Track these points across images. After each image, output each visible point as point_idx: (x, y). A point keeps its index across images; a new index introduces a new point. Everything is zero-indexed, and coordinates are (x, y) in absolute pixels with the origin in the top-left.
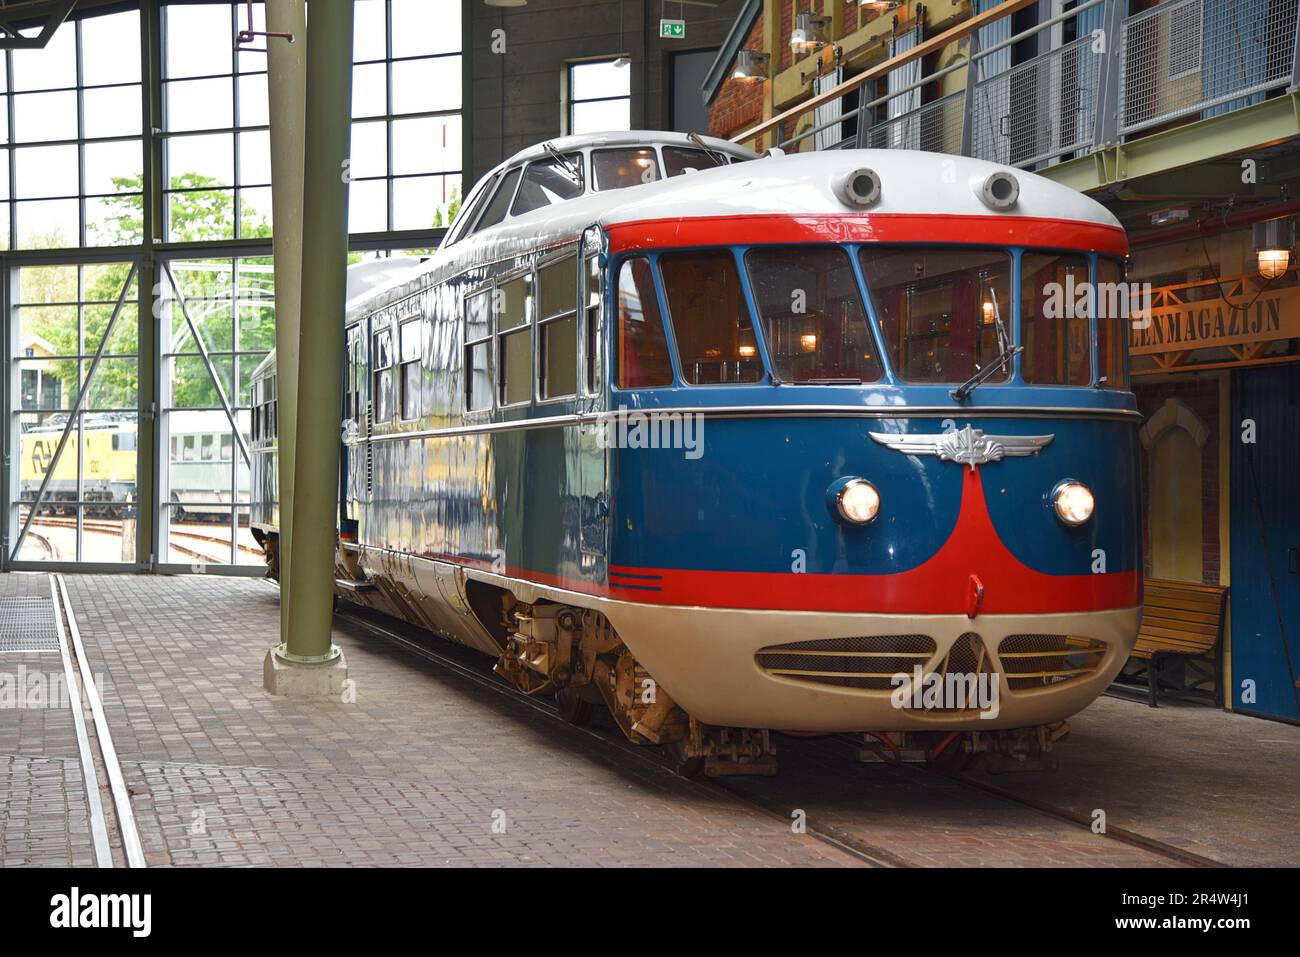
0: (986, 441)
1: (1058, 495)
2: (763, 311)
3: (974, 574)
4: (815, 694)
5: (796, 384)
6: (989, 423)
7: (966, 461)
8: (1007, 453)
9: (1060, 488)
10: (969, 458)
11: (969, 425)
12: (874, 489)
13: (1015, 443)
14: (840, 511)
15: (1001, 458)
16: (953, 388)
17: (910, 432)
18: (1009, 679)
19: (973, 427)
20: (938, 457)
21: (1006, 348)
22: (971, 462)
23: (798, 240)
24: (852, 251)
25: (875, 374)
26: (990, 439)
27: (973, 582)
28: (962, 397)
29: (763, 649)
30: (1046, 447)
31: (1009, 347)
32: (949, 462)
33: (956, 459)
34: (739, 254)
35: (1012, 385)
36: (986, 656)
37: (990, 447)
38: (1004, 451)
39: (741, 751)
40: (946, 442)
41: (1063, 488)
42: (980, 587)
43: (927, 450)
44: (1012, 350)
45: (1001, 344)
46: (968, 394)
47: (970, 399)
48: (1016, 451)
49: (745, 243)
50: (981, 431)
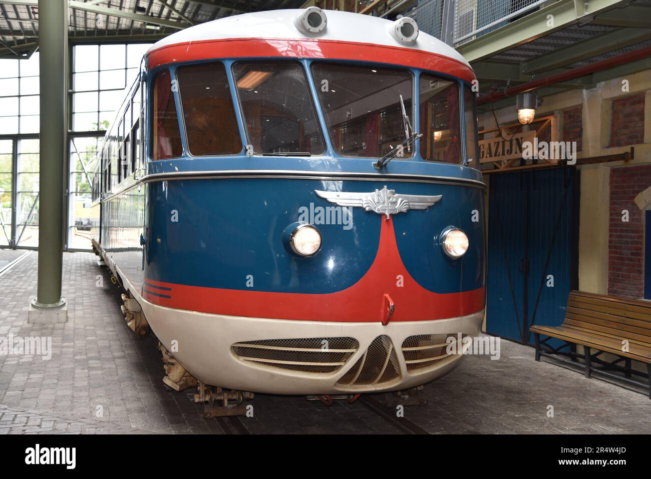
0: (397, 199)
1: (444, 238)
2: (242, 102)
3: (387, 293)
4: (273, 375)
5: (264, 155)
6: (400, 185)
7: (383, 212)
8: (411, 207)
9: (446, 233)
10: (385, 210)
11: (385, 186)
12: (317, 231)
13: (417, 200)
14: (292, 246)
15: (408, 211)
16: (374, 161)
17: (344, 190)
18: (407, 364)
19: (388, 188)
20: (364, 209)
21: (410, 135)
22: (387, 214)
23: (268, 55)
24: (306, 64)
25: (320, 149)
26: (399, 197)
27: (386, 299)
28: (381, 166)
29: (238, 343)
30: (437, 203)
31: (413, 134)
32: (371, 212)
33: (376, 211)
34: (228, 65)
35: (414, 160)
36: (393, 350)
37: (400, 202)
38: (409, 206)
39: (230, 397)
40: (370, 198)
41: (447, 233)
42: (392, 304)
43: (357, 204)
44: (415, 136)
45: (407, 132)
46: (386, 164)
47: (386, 169)
48: (418, 205)
49: (232, 57)
50: (394, 191)
